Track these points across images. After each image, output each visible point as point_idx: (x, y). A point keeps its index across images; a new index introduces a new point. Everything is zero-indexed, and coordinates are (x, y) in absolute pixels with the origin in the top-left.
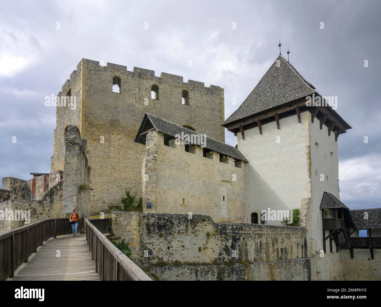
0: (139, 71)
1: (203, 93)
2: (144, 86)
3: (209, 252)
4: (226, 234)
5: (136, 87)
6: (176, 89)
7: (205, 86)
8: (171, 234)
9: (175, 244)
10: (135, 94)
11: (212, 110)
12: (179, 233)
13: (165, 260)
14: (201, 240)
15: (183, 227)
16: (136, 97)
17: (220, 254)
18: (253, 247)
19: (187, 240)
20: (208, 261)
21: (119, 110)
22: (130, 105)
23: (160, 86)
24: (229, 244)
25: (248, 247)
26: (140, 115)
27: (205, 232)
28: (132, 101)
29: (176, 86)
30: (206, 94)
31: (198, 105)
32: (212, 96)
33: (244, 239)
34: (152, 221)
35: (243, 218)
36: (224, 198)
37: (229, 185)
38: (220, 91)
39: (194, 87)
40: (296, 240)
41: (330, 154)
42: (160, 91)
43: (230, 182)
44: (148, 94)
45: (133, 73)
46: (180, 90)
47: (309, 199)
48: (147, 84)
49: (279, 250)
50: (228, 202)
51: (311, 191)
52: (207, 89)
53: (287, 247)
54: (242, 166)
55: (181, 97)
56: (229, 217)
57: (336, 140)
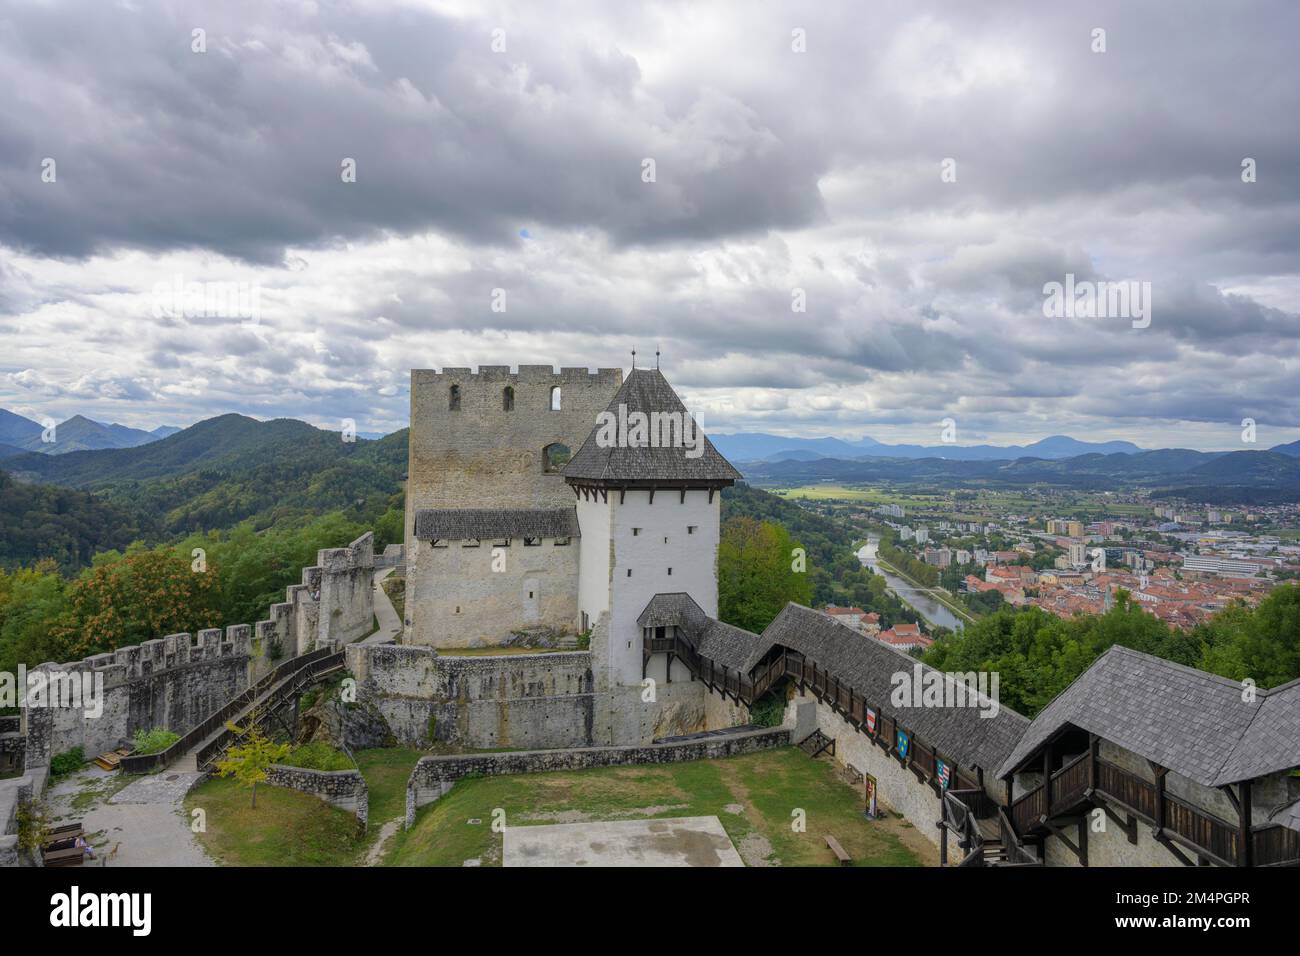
0: (485, 371)
1: (584, 385)
2: (493, 392)
3: (427, 686)
4: (443, 670)
5: (481, 396)
6: (540, 388)
7: (590, 372)
8: (393, 667)
9: (397, 677)
10: (479, 407)
12: (400, 667)
13: (388, 692)
14: (419, 675)
15: (404, 661)
16: (480, 411)
17: (438, 690)
18: (479, 684)
19: (407, 674)
20: (426, 696)
21: (457, 434)
22: (472, 425)
23: (516, 388)
24: (446, 681)
25: (470, 683)
26: (486, 438)
27: (424, 667)
28: (476, 418)
29: (540, 383)
30: (590, 386)
32: (600, 387)
33: (463, 676)
34: (378, 654)
35: (571, 617)
36: (531, 595)
37: (544, 575)
38: (614, 375)
39: (569, 378)
40: (565, 671)
41: (687, 530)
42: (516, 395)
43: (544, 570)
44: (497, 404)
45: (477, 376)
46: (546, 388)
47: (604, 614)
48: (498, 388)
49: (526, 686)
50: (540, 599)
51: (611, 603)
52: (592, 377)
53: (544, 681)
54: (573, 541)
55: (548, 400)
56: (542, 618)
57: (710, 502)
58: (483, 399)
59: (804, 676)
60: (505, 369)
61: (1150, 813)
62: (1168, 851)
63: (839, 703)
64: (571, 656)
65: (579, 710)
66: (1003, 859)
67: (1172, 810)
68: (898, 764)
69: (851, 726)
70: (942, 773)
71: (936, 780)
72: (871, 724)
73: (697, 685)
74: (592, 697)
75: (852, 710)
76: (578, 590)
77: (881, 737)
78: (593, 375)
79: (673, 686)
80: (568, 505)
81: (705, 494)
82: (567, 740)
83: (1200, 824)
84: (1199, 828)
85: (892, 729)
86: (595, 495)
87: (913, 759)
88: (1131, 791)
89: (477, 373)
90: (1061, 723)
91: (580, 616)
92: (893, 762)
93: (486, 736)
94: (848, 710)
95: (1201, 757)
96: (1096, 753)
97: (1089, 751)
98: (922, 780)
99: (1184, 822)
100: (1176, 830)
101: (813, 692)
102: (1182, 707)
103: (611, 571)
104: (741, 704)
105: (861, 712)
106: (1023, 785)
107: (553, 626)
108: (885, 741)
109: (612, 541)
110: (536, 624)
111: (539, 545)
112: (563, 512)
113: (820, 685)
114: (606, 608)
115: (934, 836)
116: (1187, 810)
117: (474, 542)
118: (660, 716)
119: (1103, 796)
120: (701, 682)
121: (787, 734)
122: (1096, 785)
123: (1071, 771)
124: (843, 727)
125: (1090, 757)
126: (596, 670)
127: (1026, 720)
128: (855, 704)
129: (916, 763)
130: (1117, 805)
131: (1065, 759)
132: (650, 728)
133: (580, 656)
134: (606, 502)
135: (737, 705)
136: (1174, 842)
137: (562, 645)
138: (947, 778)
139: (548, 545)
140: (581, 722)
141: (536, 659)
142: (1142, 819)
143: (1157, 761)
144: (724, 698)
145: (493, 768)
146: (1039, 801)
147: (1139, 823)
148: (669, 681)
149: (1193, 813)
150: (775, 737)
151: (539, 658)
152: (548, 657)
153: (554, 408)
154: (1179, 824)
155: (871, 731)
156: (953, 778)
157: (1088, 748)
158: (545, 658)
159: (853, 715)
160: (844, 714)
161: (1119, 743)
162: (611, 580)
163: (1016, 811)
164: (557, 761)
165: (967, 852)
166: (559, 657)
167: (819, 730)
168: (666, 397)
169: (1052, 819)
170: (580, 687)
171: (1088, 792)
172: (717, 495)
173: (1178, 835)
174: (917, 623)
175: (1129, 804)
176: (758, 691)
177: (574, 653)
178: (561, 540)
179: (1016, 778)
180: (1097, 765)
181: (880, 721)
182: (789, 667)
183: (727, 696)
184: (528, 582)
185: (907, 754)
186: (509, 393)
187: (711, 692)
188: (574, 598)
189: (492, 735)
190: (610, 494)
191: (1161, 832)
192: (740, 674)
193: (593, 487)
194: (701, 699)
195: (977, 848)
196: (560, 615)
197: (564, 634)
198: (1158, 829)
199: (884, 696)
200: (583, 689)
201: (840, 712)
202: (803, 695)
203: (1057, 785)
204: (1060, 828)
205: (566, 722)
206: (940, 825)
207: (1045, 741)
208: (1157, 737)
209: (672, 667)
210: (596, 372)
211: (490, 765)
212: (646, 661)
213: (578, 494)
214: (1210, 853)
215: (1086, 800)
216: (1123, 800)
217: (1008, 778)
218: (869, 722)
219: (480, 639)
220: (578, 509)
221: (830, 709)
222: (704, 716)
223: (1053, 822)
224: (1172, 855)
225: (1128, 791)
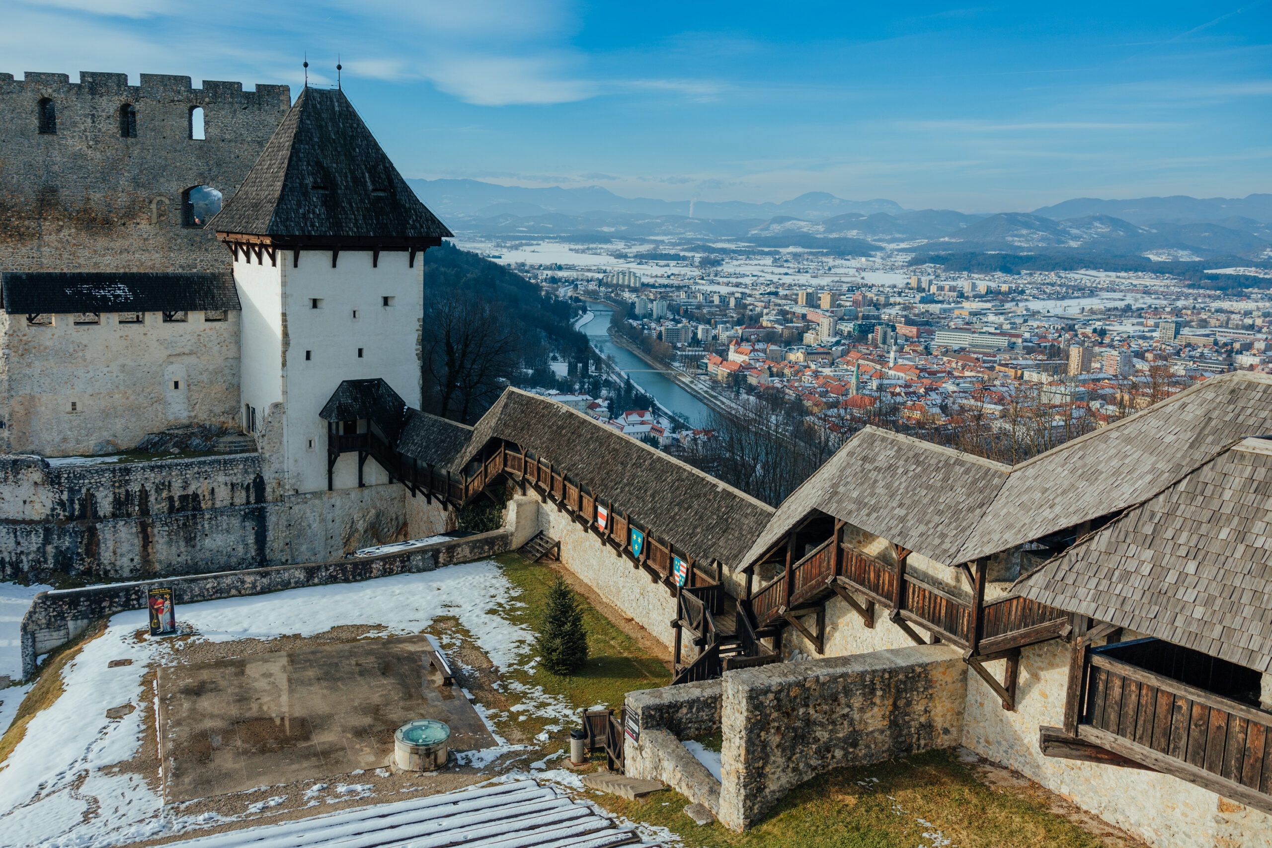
0: (90, 80)
1: (236, 106)
2: (103, 111)
3: (37, 506)
4: (59, 484)
5: (86, 116)
6: (175, 107)
7: (245, 89)
10: (85, 131)
11: (259, 143)
14: (25, 492)
16: (87, 137)
17: (53, 510)
19: (7, 491)
20: (36, 517)
21: (55, 168)
22: (76, 156)
23: (138, 106)
24: (64, 497)
25: (98, 499)
26: (98, 175)
27: (31, 481)
28: (82, 146)
29: (173, 101)
30: (245, 109)
31: (227, 136)
32: (260, 110)
33: (88, 490)
35: (233, 412)
36: (176, 385)
37: (193, 360)
38: (279, 94)
39: (215, 95)
40: (227, 478)
41: (381, 302)
42: (139, 117)
43: (191, 353)
44: (112, 127)
45: (79, 87)
46: (184, 107)
47: (276, 406)
48: (110, 105)
49: (176, 498)
50: (189, 390)
51: (285, 393)
52: (248, 95)
53: (199, 492)
54: (231, 315)
55: (186, 123)
56: (193, 414)
57: (411, 266)
58: (89, 120)
59: (525, 473)
60: (121, 79)
61: (888, 596)
62: (902, 632)
63: (566, 502)
64: (234, 460)
65: (247, 524)
66: (739, 654)
67: (911, 591)
68: (631, 564)
69: (578, 526)
70: (679, 570)
71: (671, 579)
72: (602, 523)
73: (397, 489)
74: (264, 508)
75: (581, 509)
76: (240, 377)
77: (612, 536)
78: (249, 93)
79: (366, 492)
80: (221, 269)
81: (404, 256)
82: (234, 560)
83: (935, 602)
84: (935, 608)
85: (626, 527)
86: (259, 256)
87: (648, 557)
88: (872, 575)
89: (79, 82)
90: (808, 510)
91: (243, 410)
92: (626, 563)
93: (124, 562)
94: (576, 509)
95: (943, 536)
96: (840, 540)
97: (834, 538)
98: (656, 578)
99: (921, 602)
100: (911, 611)
101: (536, 491)
102: (929, 488)
103: (284, 352)
104: (450, 507)
105: (591, 510)
106: (763, 577)
107: (208, 423)
108: (617, 540)
109: (284, 315)
110: (186, 421)
111: (183, 321)
112: (214, 277)
113: (545, 482)
114: (279, 398)
115: (668, 637)
116: (924, 590)
117: (90, 316)
118: (351, 527)
119: (845, 583)
120: (402, 485)
121: (505, 539)
122: (839, 572)
123: (814, 559)
124: (569, 528)
125: (835, 542)
126: (268, 476)
127: (770, 509)
128: (585, 501)
129: (650, 562)
130: (857, 590)
131: (807, 547)
132: (338, 541)
133: (247, 459)
134: (274, 265)
135: (445, 509)
136: (909, 623)
137: (221, 447)
138: (684, 575)
139: (196, 319)
140: (251, 540)
141: (187, 465)
142: (880, 602)
143: (901, 544)
144: (429, 502)
145: (138, 600)
146: (780, 591)
147: (877, 606)
148: (361, 485)
149: (930, 593)
150: (491, 542)
151: (192, 464)
152: (205, 462)
153: (194, 138)
154: (915, 604)
155: (601, 530)
156: (690, 575)
157: (832, 534)
158: (200, 463)
159: (581, 513)
160: (572, 513)
161: (865, 528)
162: (284, 364)
163: (756, 603)
164: (223, 586)
165: (702, 649)
166: (219, 462)
167: (541, 532)
168: (351, 127)
169: (791, 610)
170: (248, 497)
171: (829, 580)
172: (420, 257)
173: (914, 616)
174: (650, 409)
175: (870, 589)
176: (471, 492)
177: (238, 456)
178: (212, 314)
179: (757, 569)
180: (840, 552)
181: (612, 518)
182: (509, 463)
183: (433, 500)
184: (171, 368)
185: (641, 553)
186: (127, 115)
187: (414, 495)
188: (235, 388)
189: (132, 560)
190: (279, 255)
191: (898, 614)
192: (449, 472)
193: (256, 244)
194: (401, 504)
195: (713, 645)
196: (218, 410)
197: (223, 432)
198: (896, 611)
199: (619, 490)
200: (252, 499)
201: (567, 511)
202: (524, 494)
203: (799, 575)
204: (798, 618)
205: (232, 539)
206: (676, 625)
207: (790, 529)
208: (903, 519)
209: (366, 469)
210: (254, 90)
211: (133, 597)
212: (331, 463)
213: (235, 254)
214: (942, 630)
215: (827, 588)
216: (865, 586)
217: (749, 571)
218: (600, 519)
219: (108, 442)
220: (235, 274)
221: (556, 508)
222: (405, 524)
223: (793, 613)
224: (906, 635)
225: (869, 574)
